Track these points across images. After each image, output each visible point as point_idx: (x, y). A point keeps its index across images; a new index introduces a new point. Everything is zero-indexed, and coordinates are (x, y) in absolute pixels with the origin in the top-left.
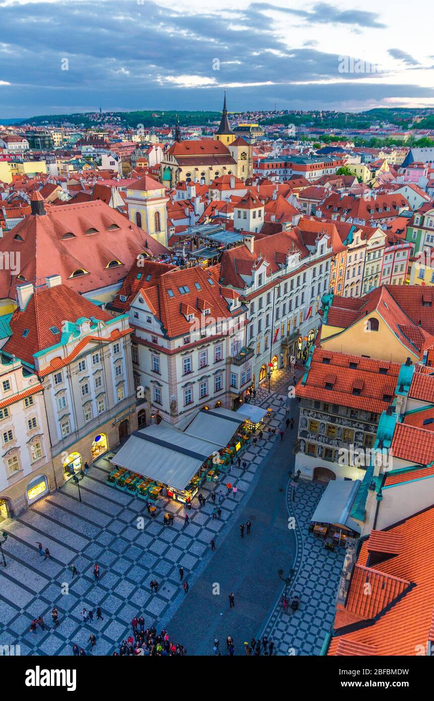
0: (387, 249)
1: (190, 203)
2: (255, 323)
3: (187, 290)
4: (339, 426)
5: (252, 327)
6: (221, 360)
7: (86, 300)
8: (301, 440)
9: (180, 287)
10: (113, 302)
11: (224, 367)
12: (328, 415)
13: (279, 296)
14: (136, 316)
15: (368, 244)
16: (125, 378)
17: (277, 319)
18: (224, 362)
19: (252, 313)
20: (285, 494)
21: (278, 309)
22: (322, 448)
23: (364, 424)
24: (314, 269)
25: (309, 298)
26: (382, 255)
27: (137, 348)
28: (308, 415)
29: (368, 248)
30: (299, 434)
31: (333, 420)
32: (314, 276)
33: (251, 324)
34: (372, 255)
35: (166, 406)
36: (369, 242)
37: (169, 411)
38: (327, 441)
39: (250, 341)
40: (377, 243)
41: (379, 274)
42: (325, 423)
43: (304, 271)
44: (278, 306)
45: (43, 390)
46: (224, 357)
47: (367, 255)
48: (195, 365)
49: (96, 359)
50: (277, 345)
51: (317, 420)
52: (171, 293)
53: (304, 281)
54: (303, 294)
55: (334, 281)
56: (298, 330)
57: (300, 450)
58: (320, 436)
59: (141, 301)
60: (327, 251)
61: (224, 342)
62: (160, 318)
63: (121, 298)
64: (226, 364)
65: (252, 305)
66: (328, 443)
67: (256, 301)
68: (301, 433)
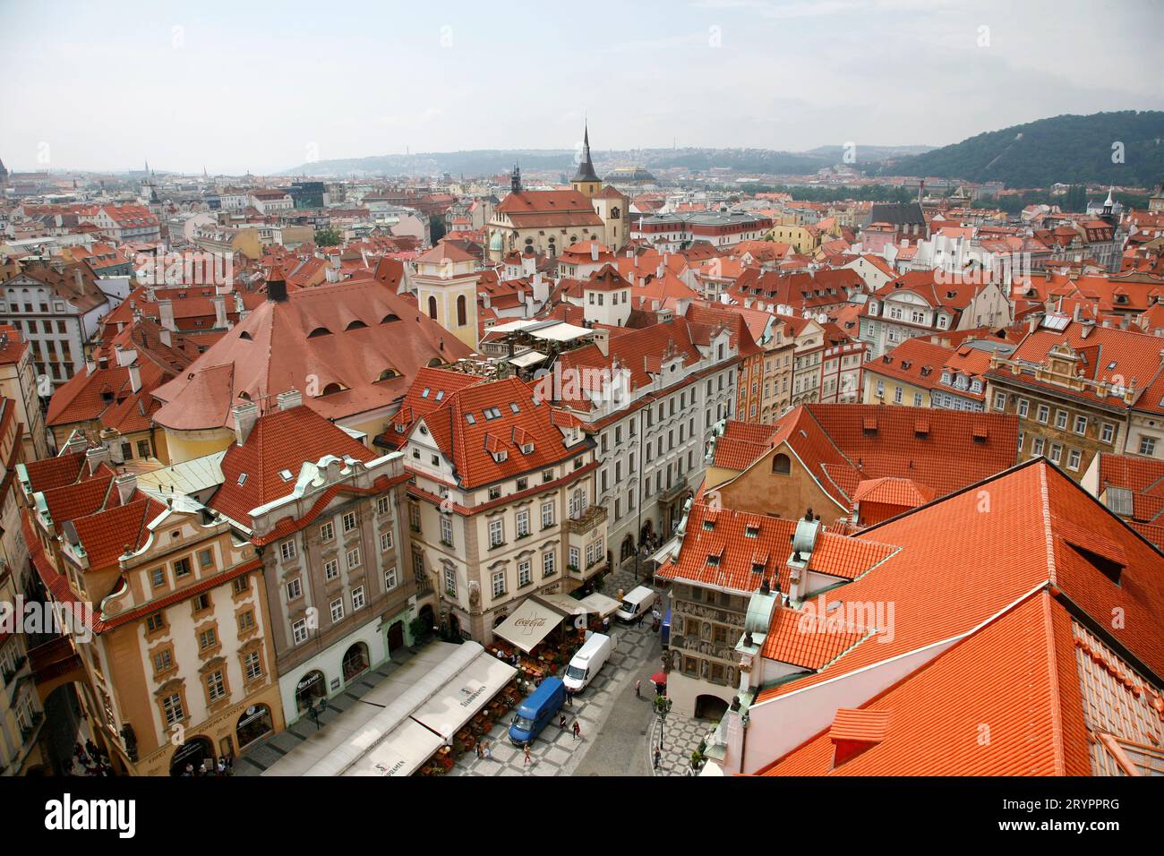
0: (828, 353)
2: (609, 468)
3: (497, 412)
4: (731, 626)
5: (604, 473)
6: (552, 526)
8: (674, 651)
9: (487, 410)
10: (385, 434)
11: (558, 537)
12: (714, 610)
13: (650, 424)
14: (417, 455)
15: (796, 343)
16: (398, 552)
17: (649, 461)
18: (558, 529)
19: (604, 450)
20: (648, 739)
21: (649, 445)
22: (707, 663)
24: (710, 382)
25: (703, 430)
26: (820, 360)
27: (418, 506)
28: (684, 611)
29: (797, 350)
30: (670, 640)
31: (722, 617)
32: (709, 393)
33: (602, 469)
34: (804, 359)
35: (464, 601)
36: (798, 342)
37: (467, 608)
38: (714, 652)
39: (602, 497)
40: (811, 342)
41: (818, 391)
42: (711, 622)
43: (694, 385)
44: (649, 440)
45: (263, 568)
46: (558, 521)
47: (796, 359)
48: (510, 535)
49: (348, 524)
50: (650, 504)
51: (698, 618)
52: (471, 419)
53: (693, 402)
54: (692, 420)
55: (744, 401)
56: (686, 479)
57: (674, 668)
58: (703, 643)
59: (423, 431)
60: (728, 354)
61: (557, 498)
62: (452, 456)
63: (396, 428)
64: (561, 532)
65: (604, 438)
66: (716, 655)
67: (610, 432)
68: (673, 640)
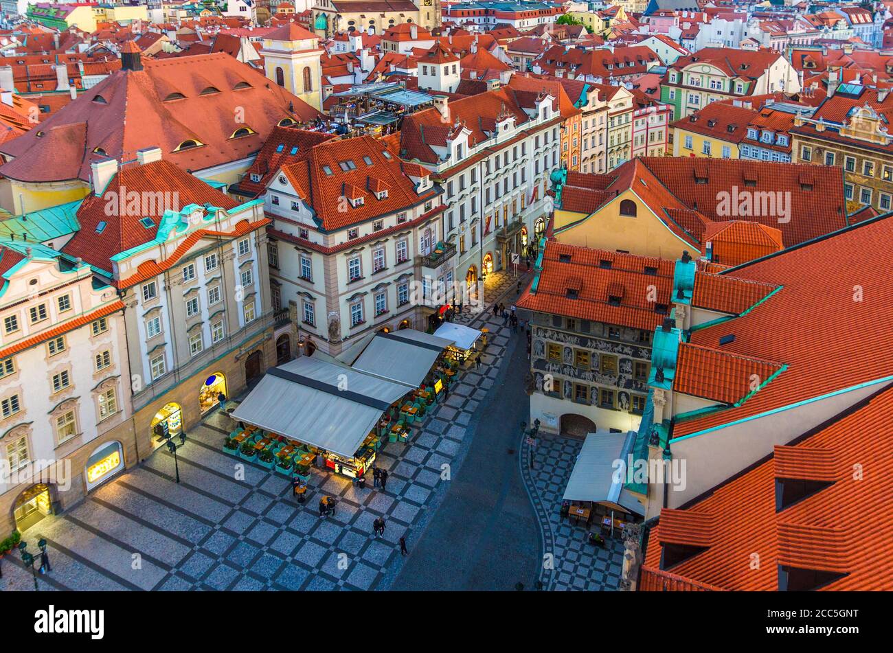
0: (637, 113)
1: (354, 57)
2: (456, 210)
3: (352, 165)
4: (593, 351)
5: (451, 215)
6: (406, 261)
7: (199, 181)
8: (536, 374)
9: (342, 162)
10: (240, 183)
11: (411, 270)
12: (575, 336)
13: (488, 173)
14: (276, 202)
15: (609, 106)
16: (257, 288)
17: (488, 203)
18: (411, 263)
19: (450, 195)
20: (517, 459)
21: (488, 191)
22: (570, 384)
23: (631, 347)
24: (537, 139)
25: (533, 176)
26: (630, 119)
27: (276, 246)
28: (545, 337)
29: (610, 111)
30: (532, 364)
31: (583, 342)
32: (537, 147)
33: (449, 211)
34: (616, 119)
35: (322, 328)
36: (611, 104)
37: (326, 335)
38: (576, 374)
39: (450, 234)
40: (622, 104)
41: (630, 144)
42: (572, 346)
43: (523, 141)
44: (488, 186)
45: (124, 309)
46: (411, 257)
47: (609, 120)
48: (367, 269)
49: (210, 264)
50: (491, 238)
51: (558, 343)
52: (328, 171)
53: (524, 154)
54: (523, 169)
55: (567, 153)
56: (520, 218)
57: (537, 389)
58: (565, 366)
59: (282, 181)
60: (552, 115)
61: (410, 236)
62: (311, 203)
63: (252, 178)
64: (415, 266)
65: (450, 185)
66: (579, 377)
67: (455, 179)
68: (535, 363)
